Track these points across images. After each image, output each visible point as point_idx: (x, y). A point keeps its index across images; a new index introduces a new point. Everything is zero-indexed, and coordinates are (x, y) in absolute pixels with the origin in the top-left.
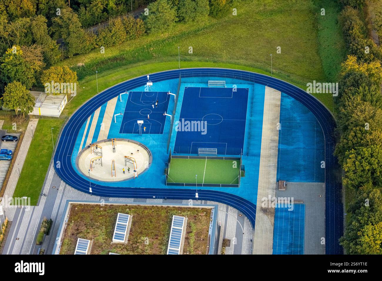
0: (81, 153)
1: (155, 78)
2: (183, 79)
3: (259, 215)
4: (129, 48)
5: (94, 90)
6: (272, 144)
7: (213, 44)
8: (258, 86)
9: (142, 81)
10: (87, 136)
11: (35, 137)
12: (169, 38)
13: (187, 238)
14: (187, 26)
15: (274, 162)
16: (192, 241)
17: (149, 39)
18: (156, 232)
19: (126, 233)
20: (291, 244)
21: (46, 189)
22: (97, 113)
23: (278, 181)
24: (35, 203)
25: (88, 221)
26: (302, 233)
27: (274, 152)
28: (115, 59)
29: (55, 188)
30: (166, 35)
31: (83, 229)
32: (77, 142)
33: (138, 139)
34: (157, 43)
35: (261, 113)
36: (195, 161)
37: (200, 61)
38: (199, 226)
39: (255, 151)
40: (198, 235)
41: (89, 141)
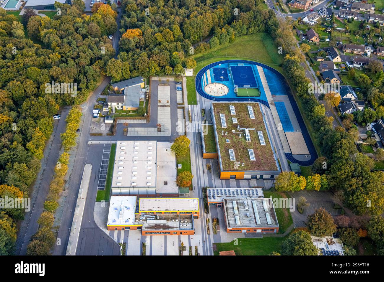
0: (205, 87)
1: (222, 63)
2: (230, 63)
3: (270, 105)
4: (205, 54)
5: (201, 67)
6: (266, 84)
7: (232, 52)
8: (254, 66)
9: (217, 64)
10: (204, 82)
11: (187, 83)
12: (217, 50)
13: (254, 113)
14: (222, 46)
15: (268, 89)
16: (256, 113)
17: (211, 50)
18: (244, 111)
19: (234, 111)
20: (284, 114)
21: (198, 99)
22: (204, 74)
23: (272, 95)
24: (196, 104)
25: (220, 108)
26: (286, 110)
27: (267, 86)
28: (202, 57)
29: (201, 99)
30: (216, 49)
31: (220, 111)
32: (202, 84)
33: (222, 83)
34: (214, 52)
35: (258, 74)
36: (243, 89)
37: (232, 57)
38: (257, 109)
39: (261, 86)
40: (257, 111)
41: (206, 84)
